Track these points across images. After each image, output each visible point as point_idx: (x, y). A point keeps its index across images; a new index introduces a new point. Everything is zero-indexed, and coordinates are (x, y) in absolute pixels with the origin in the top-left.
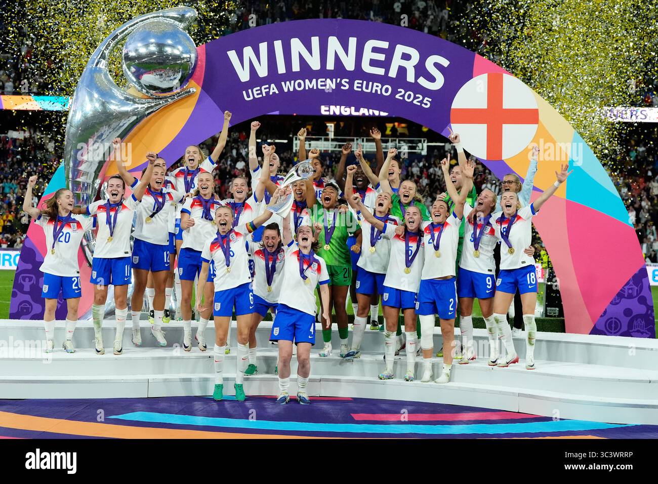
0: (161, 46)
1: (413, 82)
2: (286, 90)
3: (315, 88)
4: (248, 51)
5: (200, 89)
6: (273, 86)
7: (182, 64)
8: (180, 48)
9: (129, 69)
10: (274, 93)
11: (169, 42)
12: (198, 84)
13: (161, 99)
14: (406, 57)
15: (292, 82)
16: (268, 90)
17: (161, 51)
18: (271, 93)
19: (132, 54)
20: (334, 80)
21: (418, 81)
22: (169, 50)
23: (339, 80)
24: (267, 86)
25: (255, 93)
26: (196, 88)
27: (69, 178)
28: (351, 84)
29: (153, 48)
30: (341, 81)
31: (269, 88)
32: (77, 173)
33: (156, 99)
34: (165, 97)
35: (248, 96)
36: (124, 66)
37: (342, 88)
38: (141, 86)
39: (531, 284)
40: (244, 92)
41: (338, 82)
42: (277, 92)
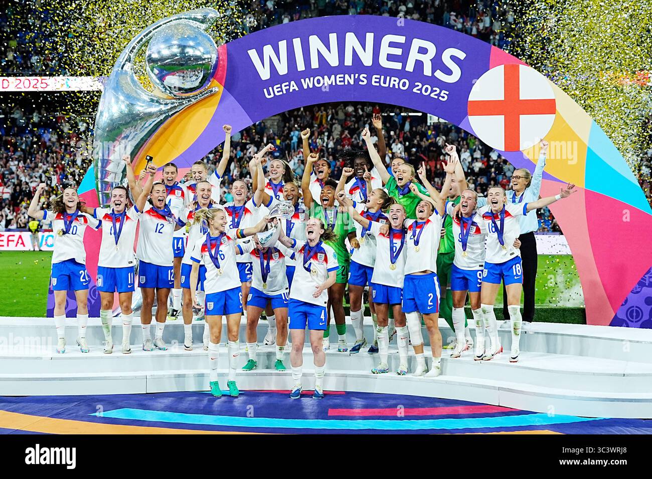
0: (183, 47)
1: (430, 75)
2: (305, 87)
3: (334, 84)
4: (268, 50)
5: (222, 88)
6: (293, 83)
7: (203, 64)
8: (202, 49)
9: (152, 71)
10: (294, 90)
11: (191, 43)
12: (221, 84)
13: (184, 99)
14: (423, 51)
15: (312, 79)
16: (288, 87)
17: (182, 52)
18: (291, 91)
19: (155, 56)
20: (352, 76)
21: (435, 74)
22: (190, 52)
23: (357, 75)
24: (287, 83)
25: (276, 91)
26: (218, 87)
27: (98, 179)
28: (369, 79)
29: (176, 50)
30: (359, 76)
31: (289, 85)
32: (105, 173)
33: (179, 99)
34: (188, 98)
35: (269, 94)
36: (148, 69)
37: (360, 83)
38: (164, 87)
39: (517, 275)
40: (265, 90)
41: (356, 77)
42: (297, 89)
